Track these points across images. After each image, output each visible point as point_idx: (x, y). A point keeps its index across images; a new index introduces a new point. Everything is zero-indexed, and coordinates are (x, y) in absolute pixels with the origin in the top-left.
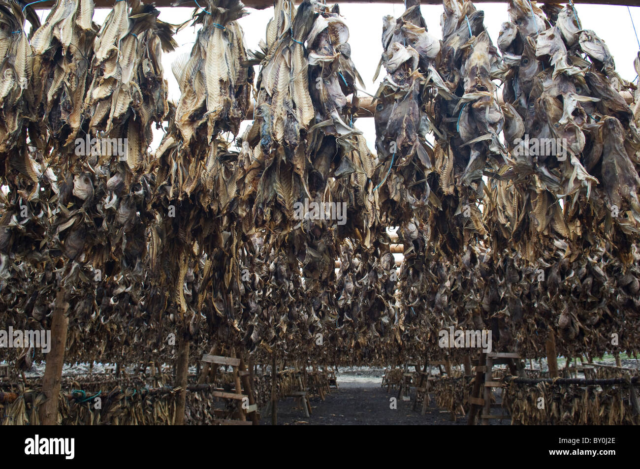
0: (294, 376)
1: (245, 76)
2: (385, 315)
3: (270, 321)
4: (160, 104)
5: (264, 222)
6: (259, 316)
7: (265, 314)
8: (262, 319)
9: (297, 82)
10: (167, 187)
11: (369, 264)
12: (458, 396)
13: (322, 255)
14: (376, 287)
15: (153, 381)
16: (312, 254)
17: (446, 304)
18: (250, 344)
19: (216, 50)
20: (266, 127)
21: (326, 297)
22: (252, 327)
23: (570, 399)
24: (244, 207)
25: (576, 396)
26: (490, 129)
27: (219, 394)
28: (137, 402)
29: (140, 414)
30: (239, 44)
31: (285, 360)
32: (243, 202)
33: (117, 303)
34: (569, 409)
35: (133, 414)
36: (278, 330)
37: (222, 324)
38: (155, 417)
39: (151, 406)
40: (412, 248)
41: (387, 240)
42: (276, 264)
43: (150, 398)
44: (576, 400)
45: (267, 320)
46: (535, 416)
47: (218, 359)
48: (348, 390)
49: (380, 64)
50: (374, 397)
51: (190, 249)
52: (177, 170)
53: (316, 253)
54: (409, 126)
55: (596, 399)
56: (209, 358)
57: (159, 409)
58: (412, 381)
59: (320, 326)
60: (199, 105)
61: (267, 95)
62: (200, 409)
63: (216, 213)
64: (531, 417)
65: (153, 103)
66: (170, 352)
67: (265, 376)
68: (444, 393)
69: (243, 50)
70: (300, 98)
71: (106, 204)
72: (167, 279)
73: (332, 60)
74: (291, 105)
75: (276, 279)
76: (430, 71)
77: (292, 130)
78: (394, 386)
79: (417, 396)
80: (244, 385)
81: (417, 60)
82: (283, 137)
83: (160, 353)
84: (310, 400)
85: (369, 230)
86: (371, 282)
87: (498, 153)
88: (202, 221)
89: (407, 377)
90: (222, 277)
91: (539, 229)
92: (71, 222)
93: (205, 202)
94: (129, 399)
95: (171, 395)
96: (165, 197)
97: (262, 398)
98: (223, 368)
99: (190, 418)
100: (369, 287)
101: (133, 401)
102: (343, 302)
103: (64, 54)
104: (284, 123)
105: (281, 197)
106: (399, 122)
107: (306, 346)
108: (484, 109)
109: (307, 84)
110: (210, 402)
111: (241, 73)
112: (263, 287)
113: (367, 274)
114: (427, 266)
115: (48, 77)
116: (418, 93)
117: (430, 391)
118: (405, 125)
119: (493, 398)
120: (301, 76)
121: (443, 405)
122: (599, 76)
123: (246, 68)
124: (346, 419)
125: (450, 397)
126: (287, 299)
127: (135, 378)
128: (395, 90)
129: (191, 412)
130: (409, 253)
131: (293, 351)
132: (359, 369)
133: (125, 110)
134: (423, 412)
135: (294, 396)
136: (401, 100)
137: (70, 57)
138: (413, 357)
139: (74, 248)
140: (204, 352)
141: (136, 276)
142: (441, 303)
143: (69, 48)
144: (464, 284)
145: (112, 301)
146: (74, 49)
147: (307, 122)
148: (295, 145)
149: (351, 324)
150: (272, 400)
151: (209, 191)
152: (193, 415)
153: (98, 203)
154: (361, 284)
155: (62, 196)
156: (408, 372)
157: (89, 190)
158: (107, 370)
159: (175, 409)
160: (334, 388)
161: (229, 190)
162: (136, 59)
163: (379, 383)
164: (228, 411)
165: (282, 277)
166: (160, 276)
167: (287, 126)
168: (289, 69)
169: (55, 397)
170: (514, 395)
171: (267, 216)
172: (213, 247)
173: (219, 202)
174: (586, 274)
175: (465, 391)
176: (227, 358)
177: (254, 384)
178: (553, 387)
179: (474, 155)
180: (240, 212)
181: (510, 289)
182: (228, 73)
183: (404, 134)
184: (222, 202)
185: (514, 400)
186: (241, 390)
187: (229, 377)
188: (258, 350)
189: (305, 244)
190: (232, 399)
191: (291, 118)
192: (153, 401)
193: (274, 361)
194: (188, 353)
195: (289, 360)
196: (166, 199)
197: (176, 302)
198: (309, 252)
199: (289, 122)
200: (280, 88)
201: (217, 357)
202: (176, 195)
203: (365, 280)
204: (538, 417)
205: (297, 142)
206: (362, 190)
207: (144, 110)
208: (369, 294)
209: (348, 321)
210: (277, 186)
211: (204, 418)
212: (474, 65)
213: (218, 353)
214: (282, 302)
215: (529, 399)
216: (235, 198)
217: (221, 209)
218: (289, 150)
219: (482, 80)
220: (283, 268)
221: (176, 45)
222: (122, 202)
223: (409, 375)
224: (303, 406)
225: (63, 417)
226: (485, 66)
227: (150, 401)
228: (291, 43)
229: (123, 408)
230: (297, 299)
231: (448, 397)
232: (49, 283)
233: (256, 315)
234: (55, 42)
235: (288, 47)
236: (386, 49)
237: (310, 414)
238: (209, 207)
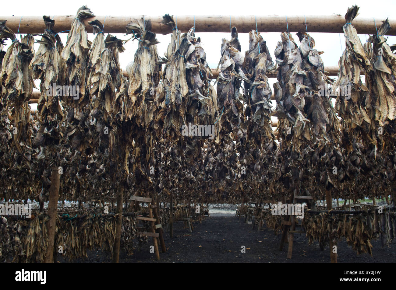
0: (183, 209)
1: (158, 69)
2: (228, 175)
3: (169, 177)
4: (119, 81)
5: (167, 137)
6: (163, 175)
7: (166, 174)
8: (164, 177)
9: (181, 76)
10: (120, 115)
11: (220, 149)
12: (278, 221)
13: (194, 147)
14: (223, 161)
15: (100, 211)
16: (189, 147)
17: (259, 169)
18: (158, 190)
19: (145, 60)
20: (168, 96)
21: (198, 166)
22: (159, 181)
23: (337, 222)
24: (157, 125)
25: (339, 220)
26: (265, 98)
27: (140, 218)
28: (96, 221)
29: (98, 228)
30: (155, 52)
31: (178, 199)
32: (156, 122)
33: (90, 168)
34: (336, 227)
35: (94, 228)
36: (173, 182)
37: (144, 179)
38: (105, 229)
39: (103, 223)
40: (240, 143)
41: (228, 138)
42: (172, 149)
43: (103, 219)
44: (340, 222)
45: (168, 177)
46: (319, 231)
47: (139, 199)
48: (215, 218)
49: (219, 64)
50: (231, 221)
51: (130, 144)
52: (124, 106)
53: (190, 147)
54: (229, 96)
55: (350, 222)
56: (134, 198)
57: (107, 225)
58: (253, 212)
59: (195, 180)
60: (138, 86)
61: (168, 81)
62: (130, 226)
63: (143, 127)
64: (316, 232)
65: (116, 81)
66: (112, 194)
67: (166, 209)
68: (271, 219)
69: (156, 56)
70: (182, 83)
71: (90, 123)
72: (119, 159)
73: (196, 67)
74: (179, 86)
75: (172, 156)
76: (239, 71)
77: (179, 98)
78: (243, 215)
79: (255, 221)
80: (154, 213)
81: (234, 65)
82: (175, 100)
83: (106, 195)
84: (193, 223)
85: (219, 133)
86: (221, 158)
87: (267, 108)
88: (137, 131)
89: (250, 210)
90: (145, 156)
91: (296, 136)
92: (74, 131)
93: (138, 122)
94: (92, 219)
95: (114, 218)
96: (119, 119)
97: (164, 221)
98: (141, 205)
99: (124, 231)
100: (220, 161)
101: (93, 220)
102: (208, 168)
103: (76, 60)
104: (175, 95)
105: (174, 126)
106: (225, 94)
107: (189, 191)
108: (262, 89)
109: (185, 76)
110: (135, 223)
111: (156, 67)
112: (165, 160)
113: (219, 154)
114: (248, 151)
115: (69, 70)
116: (234, 81)
117: (263, 218)
118: (227, 96)
119: (297, 221)
120: (183, 73)
121: (270, 226)
122: (315, 73)
123: (158, 66)
124: (214, 234)
125: (274, 221)
126: (178, 166)
127: (90, 210)
128: (224, 80)
129: (125, 228)
130: (238, 145)
131: (182, 194)
132: (223, 205)
133: (105, 87)
134: (258, 230)
135: (183, 220)
136: (226, 84)
137: (79, 60)
138: (252, 198)
139: (76, 143)
140: (131, 195)
141: (105, 157)
142: (257, 169)
143: (78, 57)
144: (269, 159)
145: (87, 167)
146: (80, 57)
147: (185, 94)
148: (180, 104)
149: (212, 180)
150: (170, 222)
151: (140, 116)
152: (126, 229)
153: (85, 121)
154: (216, 159)
155: (69, 119)
156: (251, 207)
157: (82, 115)
158: (72, 205)
159: (116, 225)
160: (207, 216)
161: (149, 116)
162: (108, 62)
163: (234, 214)
164: (145, 228)
165: (175, 154)
166: (116, 157)
167: (177, 96)
168: (177, 69)
169: (54, 217)
170: (308, 220)
171: (168, 134)
172: (142, 143)
173: (145, 122)
174: (333, 155)
175: (282, 218)
176: (144, 198)
177: (159, 213)
178: (328, 215)
179: (258, 108)
180: (155, 127)
181: (293, 162)
182: (151, 70)
183: (227, 100)
184: (146, 122)
185: (308, 222)
186: (152, 216)
187: (144, 209)
188: (162, 193)
189: (186, 143)
190: (147, 221)
191: (178, 92)
192: (104, 221)
193: (171, 200)
194: (123, 195)
195: (180, 200)
196: (119, 120)
197: (124, 169)
198: (188, 146)
199: (177, 94)
200: (173, 78)
201: (139, 197)
202: (124, 118)
203: (218, 157)
204: (320, 232)
205: (181, 103)
206: (213, 116)
207: (112, 84)
208: (220, 164)
209: (210, 178)
210: (172, 121)
211: (132, 231)
212: (259, 68)
213: (139, 195)
214: (175, 168)
215: (316, 222)
216: (153, 121)
217: (146, 125)
218: (177, 106)
219: (262, 76)
220: (176, 151)
221: (124, 49)
222: (98, 121)
223: (251, 209)
224: (189, 226)
225: (58, 228)
226: (263, 69)
227: (103, 220)
228: (179, 57)
229: (89, 224)
230: (183, 166)
231: (273, 221)
232: (54, 158)
233: (162, 175)
234: (72, 55)
235: (177, 58)
236: (222, 56)
237: (192, 230)
238: (140, 124)
